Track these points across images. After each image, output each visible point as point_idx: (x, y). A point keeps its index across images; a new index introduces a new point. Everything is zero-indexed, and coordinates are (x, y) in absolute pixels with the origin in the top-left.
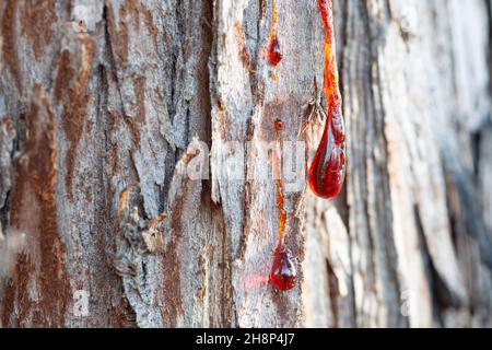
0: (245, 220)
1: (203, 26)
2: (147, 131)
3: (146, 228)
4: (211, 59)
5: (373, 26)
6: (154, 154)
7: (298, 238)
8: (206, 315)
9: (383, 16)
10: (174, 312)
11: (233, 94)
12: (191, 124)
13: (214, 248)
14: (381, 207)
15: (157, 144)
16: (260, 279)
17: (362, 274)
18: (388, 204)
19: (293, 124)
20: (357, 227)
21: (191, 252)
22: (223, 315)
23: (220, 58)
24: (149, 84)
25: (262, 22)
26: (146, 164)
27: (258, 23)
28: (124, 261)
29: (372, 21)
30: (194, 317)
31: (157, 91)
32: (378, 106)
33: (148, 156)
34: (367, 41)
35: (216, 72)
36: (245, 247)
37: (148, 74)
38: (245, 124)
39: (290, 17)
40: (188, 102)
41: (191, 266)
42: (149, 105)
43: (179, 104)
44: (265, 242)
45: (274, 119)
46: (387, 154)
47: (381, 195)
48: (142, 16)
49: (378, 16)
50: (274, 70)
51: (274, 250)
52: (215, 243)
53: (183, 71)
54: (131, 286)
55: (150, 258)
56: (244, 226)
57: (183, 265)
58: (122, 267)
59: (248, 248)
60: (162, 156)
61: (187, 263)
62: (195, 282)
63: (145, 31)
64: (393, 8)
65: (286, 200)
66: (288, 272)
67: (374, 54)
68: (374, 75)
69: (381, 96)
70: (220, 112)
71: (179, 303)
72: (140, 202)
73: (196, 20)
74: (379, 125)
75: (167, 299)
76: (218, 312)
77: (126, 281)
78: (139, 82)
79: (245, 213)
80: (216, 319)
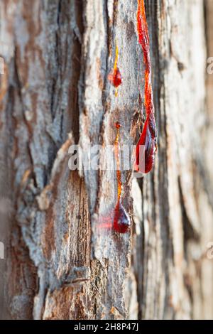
0: (99, 188)
1: (74, 60)
2: (38, 129)
3: (39, 194)
4: (80, 82)
5: (161, 61)
6: (42, 145)
7: (129, 199)
8: (68, 250)
9: (168, 54)
10: (50, 249)
11: (92, 105)
12: (64, 124)
13: (74, 206)
14: (162, 177)
15: (44, 138)
16: (107, 226)
17: (148, 220)
18: (166, 175)
19: (126, 125)
20: (147, 190)
21: (62, 209)
22: (78, 250)
23: (87, 82)
24: (40, 98)
25: (110, 58)
26: (36, 151)
27: (107, 59)
28: (23, 215)
29: (161, 58)
30: (62, 252)
31: (44, 103)
32: (162, 113)
33: (38, 146)
34: (157, 71)
35: (83, 91)
36: (99, 205)
37: (40, 92)
38: (99, 125)
39: (125, 55)
40: (63, 110)
41: (61, 218)
42: (39, 113)
43: (57, 111)
44: (110, 202)
45: (115, 122)
46: (167, 143)
47: (162, 170)
48: (37, 53)
49: (165, 55)
50: (116, 90)
51: (115, 207)
52: (75, 202)
53: (61, 90)
54: (26, 233)
55: (39, 213)
56: (98, 192)
57: (56, 218)
58: (22, 220)
59: (100, 206)
60: (46, 145)
61: (59, 216)
62: (63, 229)
63: (38, 63)
64: (173, 49)
65: (122, 175)
66: (126, 222)
67: (162, 79)
68: (162, 92)
69: (164, 106)
70: (85, 117)
71: (53, 243)
72: (33, 176)
73: (69, 57)
74: (163, 125)
75: (46, 240)
76: (75, 247)
77: (24, 229)
78: (34, 97)
79: (99, 183)
80: (73, 253)
